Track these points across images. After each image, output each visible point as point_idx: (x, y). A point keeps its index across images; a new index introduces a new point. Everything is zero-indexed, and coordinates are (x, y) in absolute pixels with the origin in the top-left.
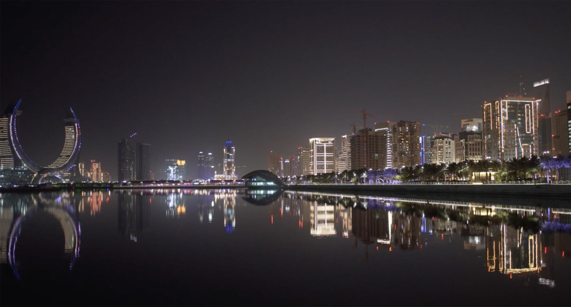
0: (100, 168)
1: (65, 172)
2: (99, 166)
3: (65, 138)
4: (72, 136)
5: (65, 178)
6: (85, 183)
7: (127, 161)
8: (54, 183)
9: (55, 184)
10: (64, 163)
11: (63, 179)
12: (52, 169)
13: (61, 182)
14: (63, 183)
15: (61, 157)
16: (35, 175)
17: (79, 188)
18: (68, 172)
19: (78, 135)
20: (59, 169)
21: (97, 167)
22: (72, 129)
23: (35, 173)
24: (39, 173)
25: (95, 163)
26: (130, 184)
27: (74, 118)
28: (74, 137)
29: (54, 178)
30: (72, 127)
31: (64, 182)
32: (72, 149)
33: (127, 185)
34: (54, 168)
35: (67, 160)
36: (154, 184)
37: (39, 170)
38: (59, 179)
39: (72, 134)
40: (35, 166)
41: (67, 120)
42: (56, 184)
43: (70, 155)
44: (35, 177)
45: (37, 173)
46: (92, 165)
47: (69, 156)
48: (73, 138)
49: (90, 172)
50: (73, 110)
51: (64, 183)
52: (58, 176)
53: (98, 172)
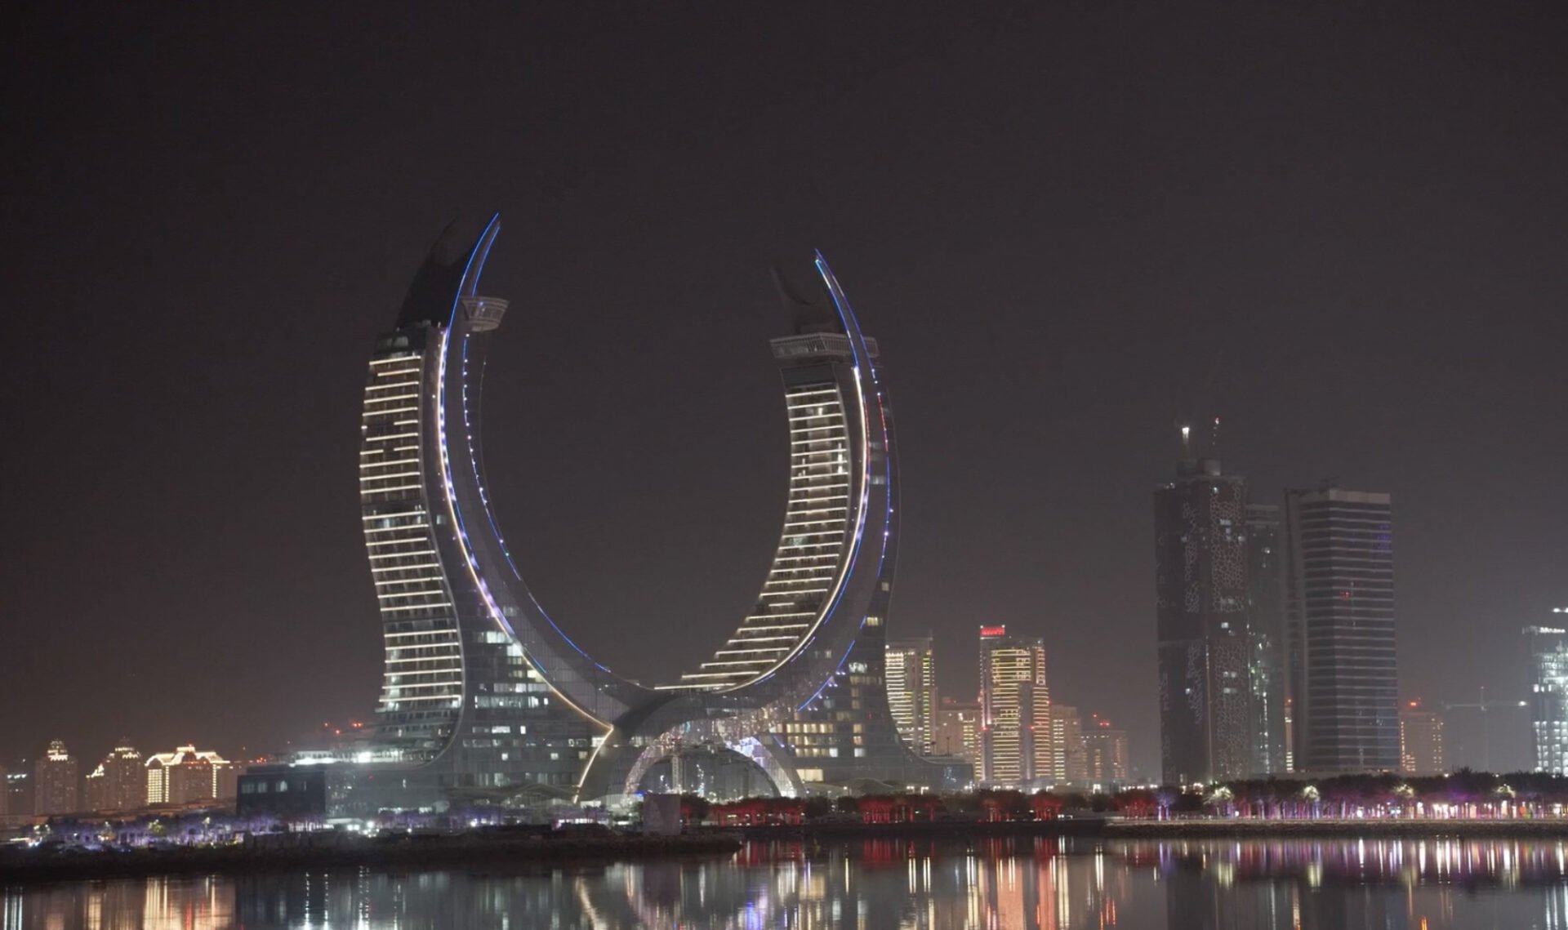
0: (1041, 679)
1: (792, 721)
2: (1033, 668)
3: (788, 473)
4: (835, 456)
5: (795, 764)
6: (927, 798)
7: (1225, 625)
8: (721, 795)
9: (724, 802)
10: (786, 654)
11: (781, 771)
12: (709, 697)
13: (769, 794)
14: (783, 794)
15: (763, 608)
16: (598, 742)
17: (884, 833)
18: (814, 718)
19: (871, 451)
20: (751, 697)
21: (1025, 676)
22: (829, 410)
23: (601, 732)
24: (627, 726)
25: (1005, 644)
26: (1223, 802)
27: (843, 332)
28: (845, 466)
29: (725, 762)
30: (832, 397)
31: (788, 792)
32: (833, 549)
33: (1210, 809)
34: (717, 686)
35: (801, 633)
36: (1401, 801)
37: (621, 709)
38: (756, 766)
39: (834, 445)
40: (595, 680)
41: (796, 347)
42: (731, 807)
43: (822, 599)
44: (598, 755)
45: (611, 729)
46: (988, 665)
47: (813, 603)
48: (840, 471)
49: (973, 710)
50: (834, 270)
51: (786, 799)
52: (747, 747)
53: (1028, 717)
